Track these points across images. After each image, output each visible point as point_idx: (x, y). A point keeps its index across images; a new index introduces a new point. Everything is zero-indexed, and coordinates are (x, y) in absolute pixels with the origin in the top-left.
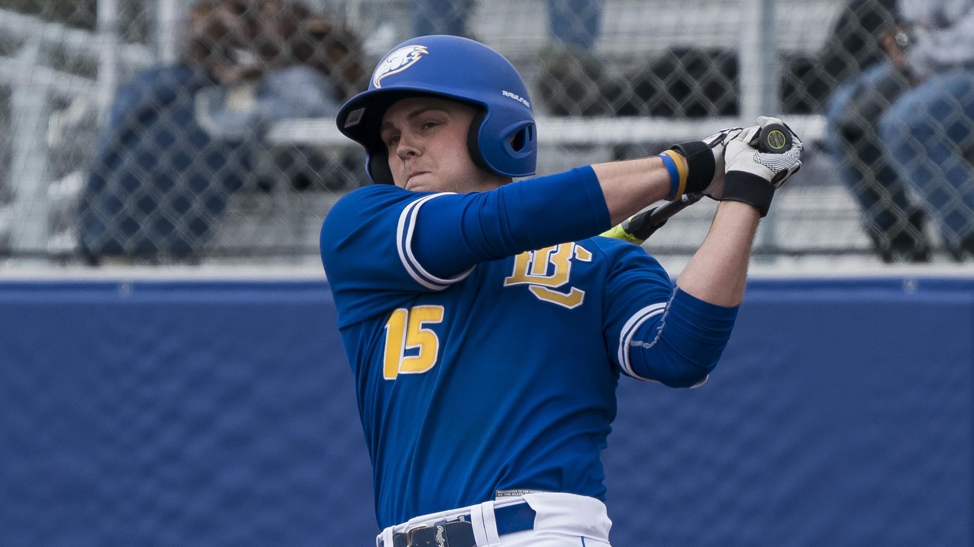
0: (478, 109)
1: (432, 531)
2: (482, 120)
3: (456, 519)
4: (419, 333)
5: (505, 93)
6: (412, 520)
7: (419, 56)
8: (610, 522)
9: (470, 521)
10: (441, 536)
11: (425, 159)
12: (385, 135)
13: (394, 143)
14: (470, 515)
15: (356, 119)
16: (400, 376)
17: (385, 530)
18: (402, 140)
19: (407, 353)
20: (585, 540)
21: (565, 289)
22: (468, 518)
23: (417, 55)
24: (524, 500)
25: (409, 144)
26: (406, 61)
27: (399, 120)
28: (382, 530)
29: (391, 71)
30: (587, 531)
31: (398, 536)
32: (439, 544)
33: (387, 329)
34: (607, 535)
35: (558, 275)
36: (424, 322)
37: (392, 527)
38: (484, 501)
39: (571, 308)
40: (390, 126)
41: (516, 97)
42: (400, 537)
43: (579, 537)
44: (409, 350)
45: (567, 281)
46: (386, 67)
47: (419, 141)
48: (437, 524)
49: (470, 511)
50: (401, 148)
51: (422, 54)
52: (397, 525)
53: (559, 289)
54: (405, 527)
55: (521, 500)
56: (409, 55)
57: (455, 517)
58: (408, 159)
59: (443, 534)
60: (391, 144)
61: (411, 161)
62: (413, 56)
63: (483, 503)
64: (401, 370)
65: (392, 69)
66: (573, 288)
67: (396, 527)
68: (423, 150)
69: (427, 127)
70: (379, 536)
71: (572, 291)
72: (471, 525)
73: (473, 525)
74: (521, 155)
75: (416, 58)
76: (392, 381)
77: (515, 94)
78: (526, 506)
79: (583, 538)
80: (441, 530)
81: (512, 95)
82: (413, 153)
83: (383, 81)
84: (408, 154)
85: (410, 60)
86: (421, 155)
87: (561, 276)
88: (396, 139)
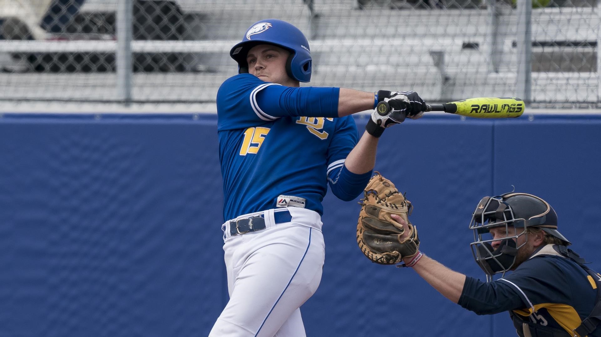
0: (291, 52)
1: (247, 221)
2: (293, 57)
3: (258, 216)
4: (259, 138)
5: (302, 46)
6: (238, 217)
7: (268, 27)
8: (322, 223)
9: (264, 217)
10: (251, 223)
11: (266, 71)
12: (249, 59)
13: (252, 62)
14: (264, 215)
15: (237, 52)
16: (248, 154)
17: (227, 222)
18: (258, 62)
19: (252, 145)
20: (312, 229)
21: (321, 131)
22: (263, 216)
23: (267, 27)
24: (287, 209)
25: (260, 64)
26: (262, 29)
27: (258, 53)
28: (225, 222)
29: (255, 32)
30: (313, 225)
31: (232, 224)
32: (250, 226)
33: (245, 135)
34: (321, 228)
35: (319, 124)
36: (263, 134)
37: (229, 221)
38: (270, 209)
39: (322, 139)
40: (253, 55)
41: (306, 48)
42: (233, 224)
43: (309, 227)
44: (252, 144)
45: (322, 128)
46: (253, 31)
47: (265, 63)
48: (249, 218)
49: (264, 213)
50: (257, 65)
51: (269, 27)
52: (231, 219)
53: (319, 130)
54: (235, 220)
55: (286, 209)
56: (263, 27)
57: (257, 215)
58: (259, 70)
59: (252, 222)
60: (250, 62)
61: (260, 71)
62: (266, 27)
63: (270, 210)
64: (249, 152)
65: (256, 32)
66: (324, 131)
67: (231, 221)
68: (266, 67)
69: (268, 57)
70: (223, 225)
71: (323, 132)
72: (264, 219)
73: (265, 219)
74: (307, 73)
75: (267, 28)
76: (243, 156)
77: (306, 47)
78: (288, 212)
79: (311, 228)
80: (251, 220)
81: (304, 47)
82: (261, 68)
83: (251, 37)
84: (259, 68)
85: (264, 29)
86: (265, 69)
87: (320, 125)
88: (254, 60)
